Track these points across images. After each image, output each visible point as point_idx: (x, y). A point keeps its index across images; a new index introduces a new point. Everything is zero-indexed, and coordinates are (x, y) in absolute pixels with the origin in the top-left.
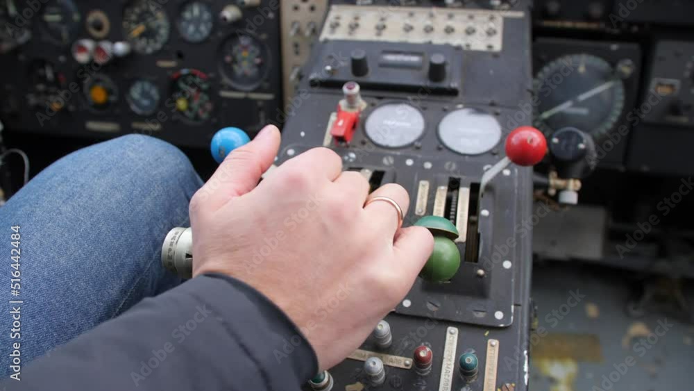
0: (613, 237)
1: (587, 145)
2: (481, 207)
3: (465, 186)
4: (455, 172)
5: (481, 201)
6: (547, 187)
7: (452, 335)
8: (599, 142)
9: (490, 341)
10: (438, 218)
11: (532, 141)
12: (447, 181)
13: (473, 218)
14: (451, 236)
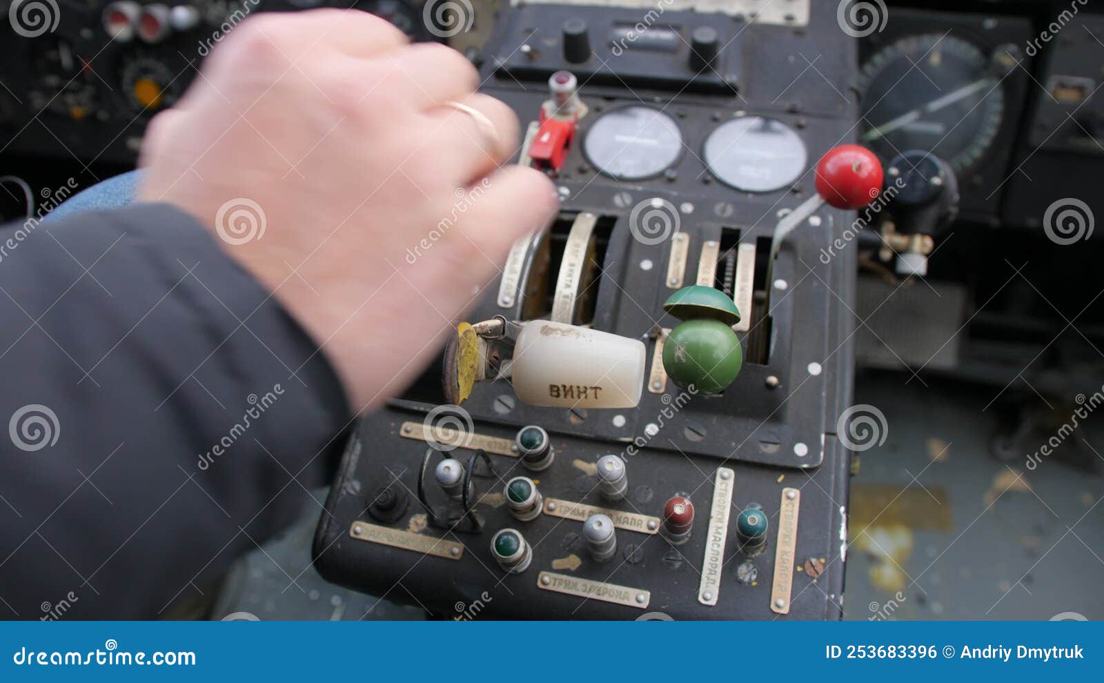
1: (945, 179)
2: (774, 275)
3: (748, 241)
4: (730, 219)
5: (774, 266)
6: (877, 247)
7: (725, 482)
8: (964, 180)
9: (785, 490)
10: (704, 289)
11: (859, 168)
12: (719, 233)
13: (762, 294)
14: (728, 319)
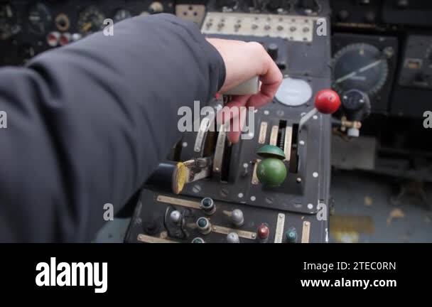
0: (380, 155)
1: (365, 100)
2: (299, 139)
3: (289, 126)
4: (283, 117)
5: (300, 136)
6: (339, 126)
7: (281, 219)
8: (373, 99)
9: (304, 222)
10: (273, 146)
11: (331, 99)
12: (278, 122)
13: (295, 145)
14: (281, 158)
